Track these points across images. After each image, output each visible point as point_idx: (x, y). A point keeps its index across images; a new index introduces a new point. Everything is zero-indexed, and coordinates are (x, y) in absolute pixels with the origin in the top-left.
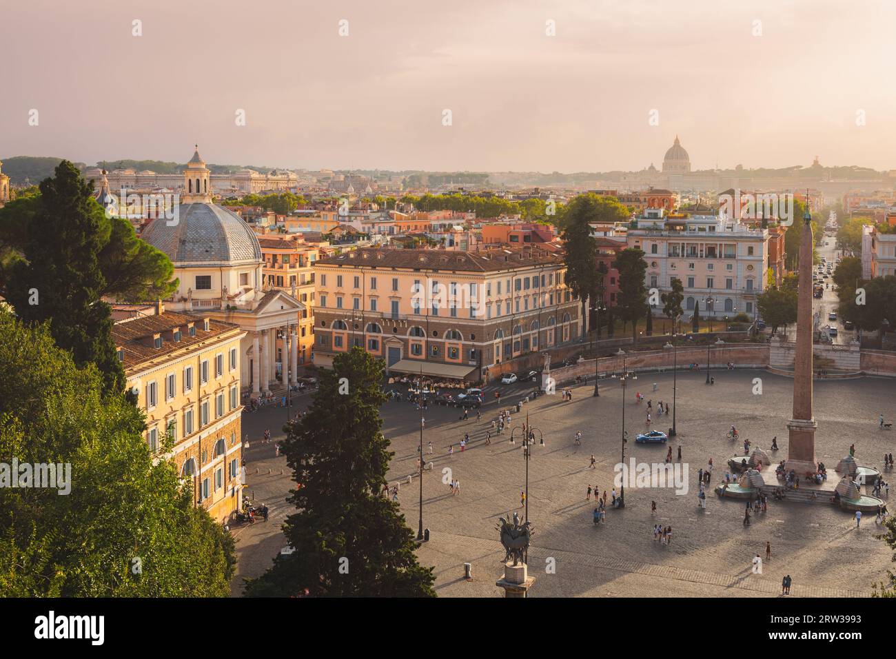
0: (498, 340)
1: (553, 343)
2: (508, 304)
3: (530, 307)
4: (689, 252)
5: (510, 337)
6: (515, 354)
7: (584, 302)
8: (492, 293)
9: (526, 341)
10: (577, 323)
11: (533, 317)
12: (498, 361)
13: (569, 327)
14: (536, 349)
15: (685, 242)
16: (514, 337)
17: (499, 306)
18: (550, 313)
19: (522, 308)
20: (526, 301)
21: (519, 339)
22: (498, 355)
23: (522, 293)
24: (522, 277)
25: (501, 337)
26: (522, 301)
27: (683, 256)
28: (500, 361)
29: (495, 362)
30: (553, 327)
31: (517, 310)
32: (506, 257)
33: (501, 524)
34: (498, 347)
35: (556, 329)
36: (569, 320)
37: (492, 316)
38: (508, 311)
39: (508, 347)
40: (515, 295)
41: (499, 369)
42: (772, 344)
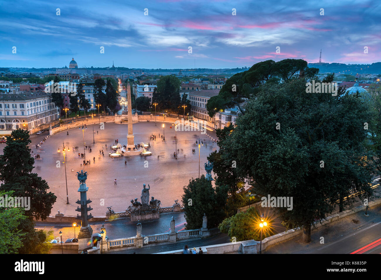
0: (32, 121)
1: (50, 121)
2: (35, 110)
3: (42, 110)
4: (88, 91)
5: (36, 120)
6: (39, 125)
7: (59, 107)
8: (29, 107)
9: (42, 121)
10: (57, 114)
11: (43, 113)
12: (33, 128)
13: (54, 116)
14: (45, 123)
15: (87, 89)
16: (38, 120)
17: (32, 111)
18: (48, 112)
19: (39, 111)
20: (40, 109)
21: (39, 121)
22: (33, 126)
23: (39, 106)
24: (38, 101)
25: (33, 120)
26: (39, 109)
27: (86, 93)
28: (34, 128)
29: (32, 128)
30: (50, 116)
31: (38, 111)
32: (32, 95)
33: (77, 174)
34: (33, 124)
35: (51, 116)
36: (54, 114)
37: (30, 114)
38: (35, 112)
39: (36, 123)
40: (37, 107)
41: (34, 130)
42: (115, 116)
